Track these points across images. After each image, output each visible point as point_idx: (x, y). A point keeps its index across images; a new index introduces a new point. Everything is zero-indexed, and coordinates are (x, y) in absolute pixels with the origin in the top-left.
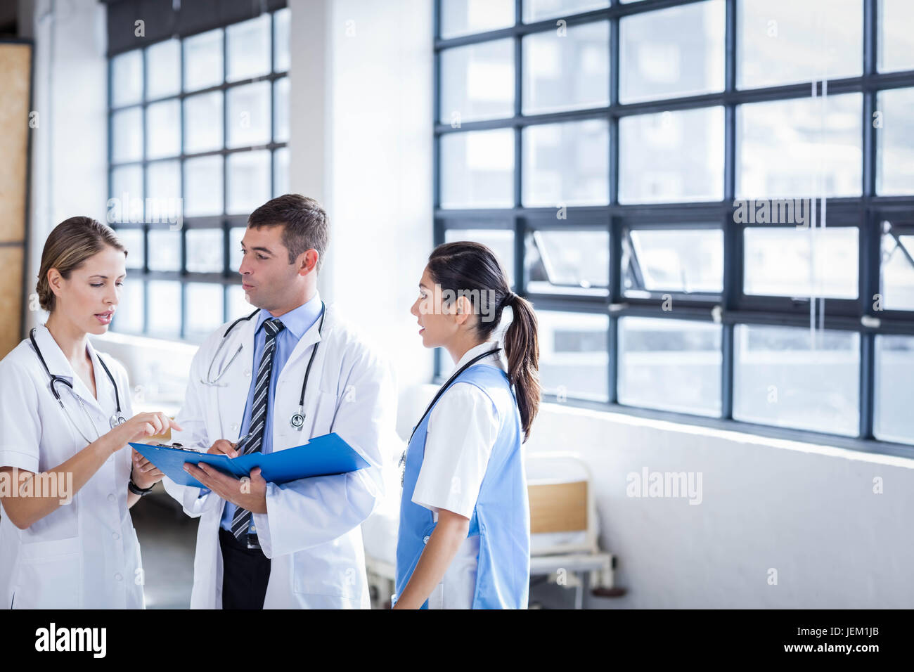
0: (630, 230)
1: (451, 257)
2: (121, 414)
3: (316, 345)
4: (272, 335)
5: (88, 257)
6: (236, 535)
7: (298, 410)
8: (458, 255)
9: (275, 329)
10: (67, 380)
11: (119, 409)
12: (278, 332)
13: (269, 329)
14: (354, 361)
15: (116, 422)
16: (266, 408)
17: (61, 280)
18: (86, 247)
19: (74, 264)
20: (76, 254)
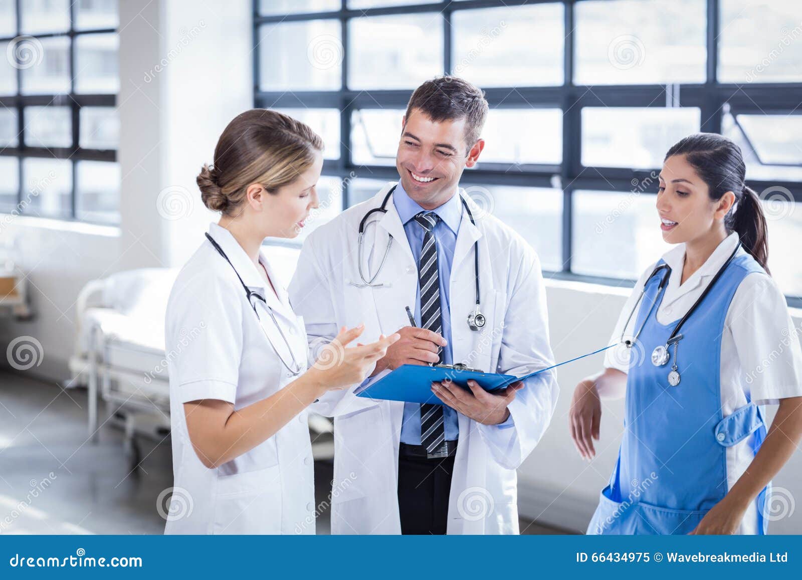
3: (476, 243)
4: (431, 231)
5: (304, 172)
9: (433, 223)
10: (258, 291)
12: (435, 226)
13: (426, 223)
17: (264, 195)
18: (301, 161)
19: (289, 180)
20: (291, 170)
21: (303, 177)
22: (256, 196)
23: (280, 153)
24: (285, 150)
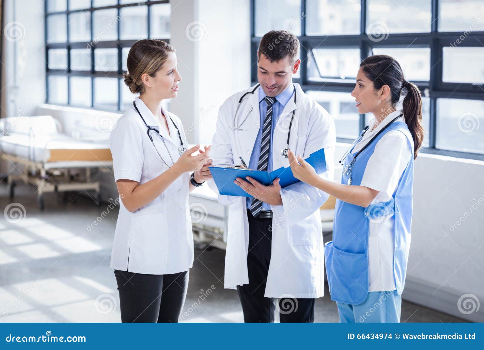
0: (372, 48)
1: (376, 64)
2: (184, 146)
3: (294, 112)
4: (271, 106)
5: (163, 63)
6: (254, 214)
7: (286, 146)
8: (379, 63)
9: (272, 102)
10: (156, 128)
11: (182, 144)
12: (273, 103)
13: (268, 102)
14: (315, 120)
15: (182, 150)
16: (270, 146)
17: (150, 78)
18: (161, 57)
19: (158, 68)
20: (158, 62)
21: (165, 65)
22: (147, 80)
23: (150, 56)
24: (152, 54)
